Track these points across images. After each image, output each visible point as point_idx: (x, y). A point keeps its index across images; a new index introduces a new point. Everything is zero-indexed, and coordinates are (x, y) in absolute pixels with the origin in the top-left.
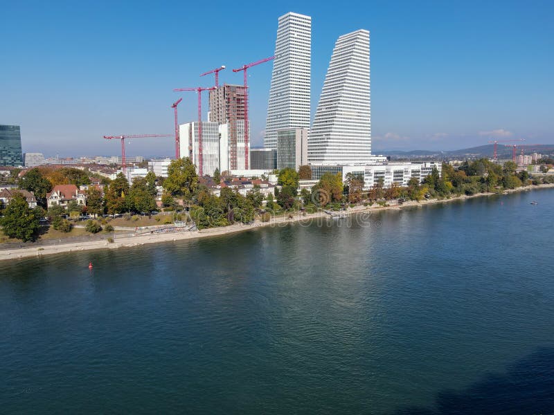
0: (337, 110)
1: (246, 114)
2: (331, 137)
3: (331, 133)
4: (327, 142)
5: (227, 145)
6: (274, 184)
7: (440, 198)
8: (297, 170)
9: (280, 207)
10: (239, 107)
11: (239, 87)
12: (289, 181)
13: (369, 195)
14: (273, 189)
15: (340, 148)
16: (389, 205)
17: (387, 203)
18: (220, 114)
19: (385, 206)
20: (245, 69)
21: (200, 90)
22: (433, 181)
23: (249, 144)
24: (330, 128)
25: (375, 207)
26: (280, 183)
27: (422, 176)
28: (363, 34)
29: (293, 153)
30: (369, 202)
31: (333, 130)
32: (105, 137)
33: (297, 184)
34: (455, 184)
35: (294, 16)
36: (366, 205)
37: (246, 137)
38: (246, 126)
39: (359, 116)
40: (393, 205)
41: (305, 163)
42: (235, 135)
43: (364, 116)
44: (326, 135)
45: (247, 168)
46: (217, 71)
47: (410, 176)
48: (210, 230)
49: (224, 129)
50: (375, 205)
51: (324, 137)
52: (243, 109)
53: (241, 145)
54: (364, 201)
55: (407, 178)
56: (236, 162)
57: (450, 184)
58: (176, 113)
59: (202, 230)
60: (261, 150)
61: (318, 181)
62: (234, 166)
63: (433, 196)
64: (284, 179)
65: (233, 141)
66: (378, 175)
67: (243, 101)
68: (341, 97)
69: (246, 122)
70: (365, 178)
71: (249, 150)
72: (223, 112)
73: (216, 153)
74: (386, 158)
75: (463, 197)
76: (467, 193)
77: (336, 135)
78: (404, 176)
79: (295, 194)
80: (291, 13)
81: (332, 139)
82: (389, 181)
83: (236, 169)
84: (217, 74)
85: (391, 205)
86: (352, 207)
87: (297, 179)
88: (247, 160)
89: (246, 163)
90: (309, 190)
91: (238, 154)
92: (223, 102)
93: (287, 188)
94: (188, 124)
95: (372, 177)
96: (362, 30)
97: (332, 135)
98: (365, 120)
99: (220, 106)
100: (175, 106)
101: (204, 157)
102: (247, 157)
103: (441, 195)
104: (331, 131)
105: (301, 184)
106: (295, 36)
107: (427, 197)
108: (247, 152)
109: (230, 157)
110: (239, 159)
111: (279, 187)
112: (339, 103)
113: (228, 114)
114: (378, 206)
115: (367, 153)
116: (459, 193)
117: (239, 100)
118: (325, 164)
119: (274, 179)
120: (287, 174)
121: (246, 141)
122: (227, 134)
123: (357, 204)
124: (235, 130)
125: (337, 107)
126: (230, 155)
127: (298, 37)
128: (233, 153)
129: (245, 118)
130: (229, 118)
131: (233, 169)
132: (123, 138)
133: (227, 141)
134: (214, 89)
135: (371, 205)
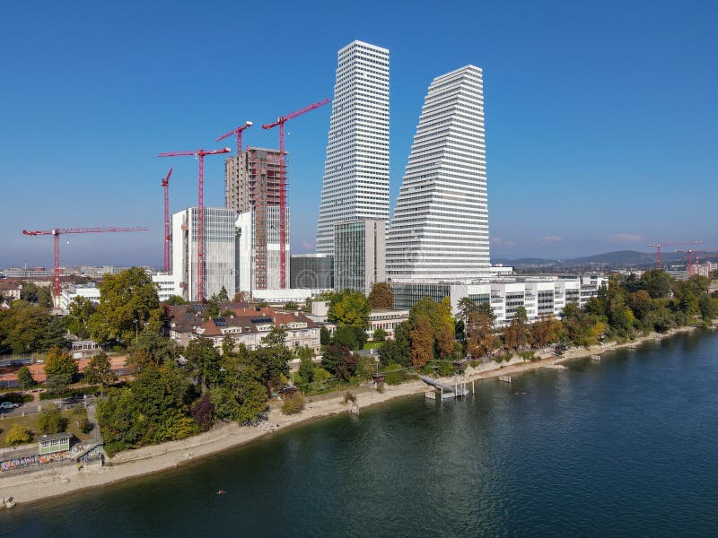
0: (434, 190)
1: (282, 197)
2: (425, 234)
3: (425, 228)
4: (419, 242)
5: (249, 248)
6: (321, 320)
7: (620, 339)
8: (368, 291)
9: (328, 375)
10: (272, 185)
11: (272, 153)
12: (349, 315)
13: (503, 338)
14: (318, 331)
15: (441, 252)
16: (539, 359)
17: (537, 354)
18: (240, 196)
19: (534, 360)
20: (281, 123)
21: (202, 155)
22: (601, 310)
23: (288, 247)
24: (422, 219)
25: (515, 365)
26: (333, 319)
27: (583, 300)
28: (471, 72)
29: (360, 261)
30: (503, 353)
31: (428, 222)
32: (24, 232)
33: (366, 320)
34: (638, 314)
35: (362, 47)
36: (499, 360)
37: (283, 234)
38: (283, 217)
39: (468, 200)
40: (547, 359)
41: (382, 278)
42: (264, 230)
43: (477, 201)
44: (416, 231)
45: (283, 286)
46: (240, 131)
47: (563, 299)
48: (141, 452)
49: (245, 221)
50: (516, 360)
51: (413, 234)
52: (278, 188)
53: (273, 247)
54: (496, 351)
55: (560, 303)
56: (265, 277)
57: (630, 313)
58: (166, 194)
59: (119, 457)
60: (309, 255)
61: (407, 312)
62: (262, 283)
63: (609, 337)
64: (339, 312)
65: (261, 240)
66: (513, 300)
67: (278, 175)
68: (440, 168)
69: (282, 209)
70: (492, 305)
71: (288, 257)
72: (245, 193)
73: (231, 260)
74: (511, 269)
75: (654, 336)
76: (659, 328)
77: (433, 231)
78: (555, 300)
79: (361, 341)
80: (358, 42)
81: (427, 237)
82: (533, 311)
83: (265, 288)
84: (239, 136)
85: (543, 357)
86: (474, 366)
87: (365, 310)
88: (283, 273)
89: (283, 278)
90: (390, 330)
91: (269, 262)
92: (245, 177)
93: (345, 331)
94: (184, 212)
95: (503, 304)
96: (471, 66)
97: (427, 231)
98: (479, 207)
99: (240, 182)
100: (165, 183)
101: (207, 268)
102: (283, 267)
103: (621, 335)
104: (426, 225)
105: (375, 319)
106: (365, 77)
107: (601, 340)
108: (283, 260)
109: (254, 268)
110: (270, 271)
111: (330, 327)
112: (437, 179)
113: (252, 196)
114: (522, 360)
115: (485, 261)
116: (646, 329)
117: (270, 173)
118: (417, 279)
119: (321, 311)
120: (346, 302)
121: (283, 242)
122: (249, 228)
123: (484, 359)
124: (262, 223)
125: (434, 185)
126: (254, 263)
127: (368, 78)
128: (261, 260)
129: (282, 204)
130: (253, 202)
131: (260, 288)
132: (57, 234)
133: (249, 241)
134: (225, 151)
135: (508, 359)
